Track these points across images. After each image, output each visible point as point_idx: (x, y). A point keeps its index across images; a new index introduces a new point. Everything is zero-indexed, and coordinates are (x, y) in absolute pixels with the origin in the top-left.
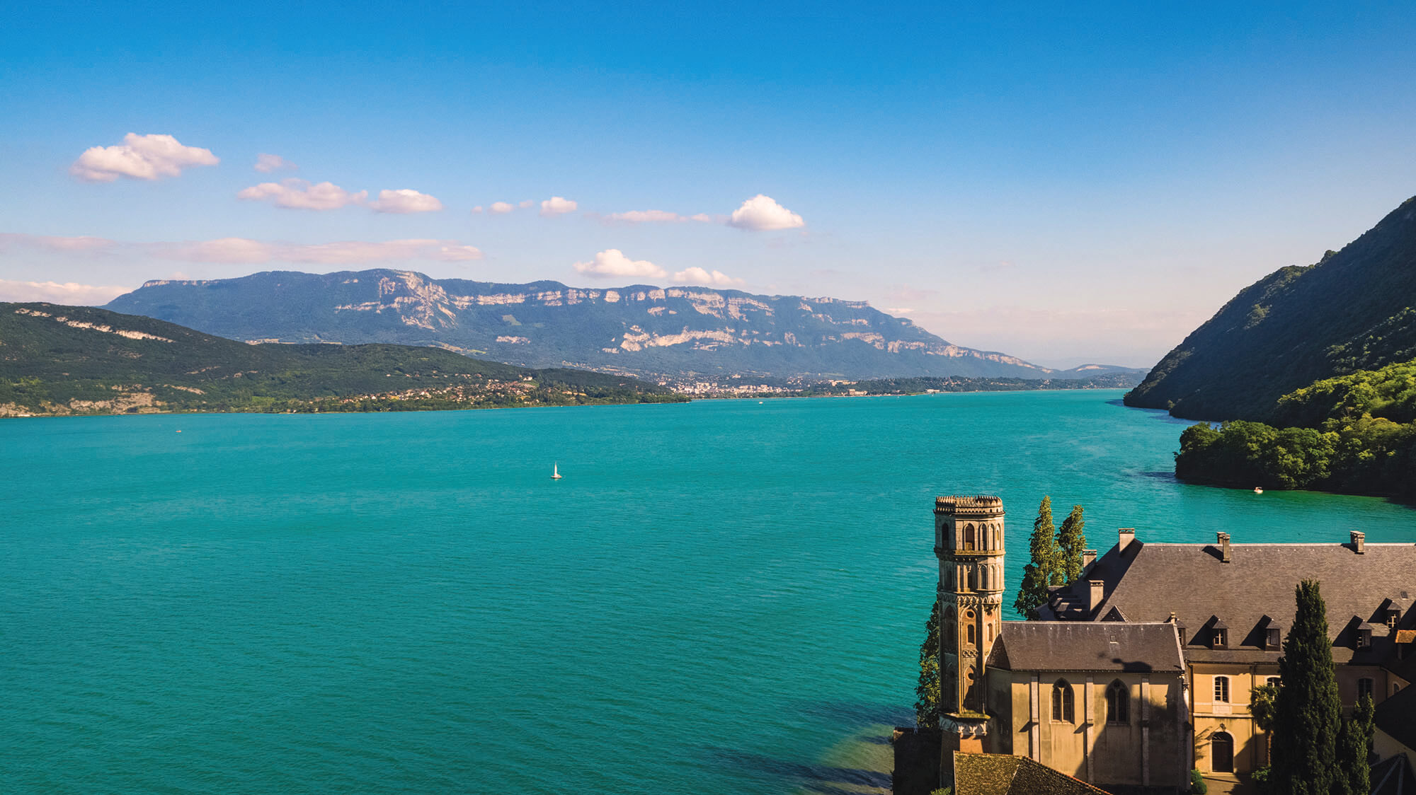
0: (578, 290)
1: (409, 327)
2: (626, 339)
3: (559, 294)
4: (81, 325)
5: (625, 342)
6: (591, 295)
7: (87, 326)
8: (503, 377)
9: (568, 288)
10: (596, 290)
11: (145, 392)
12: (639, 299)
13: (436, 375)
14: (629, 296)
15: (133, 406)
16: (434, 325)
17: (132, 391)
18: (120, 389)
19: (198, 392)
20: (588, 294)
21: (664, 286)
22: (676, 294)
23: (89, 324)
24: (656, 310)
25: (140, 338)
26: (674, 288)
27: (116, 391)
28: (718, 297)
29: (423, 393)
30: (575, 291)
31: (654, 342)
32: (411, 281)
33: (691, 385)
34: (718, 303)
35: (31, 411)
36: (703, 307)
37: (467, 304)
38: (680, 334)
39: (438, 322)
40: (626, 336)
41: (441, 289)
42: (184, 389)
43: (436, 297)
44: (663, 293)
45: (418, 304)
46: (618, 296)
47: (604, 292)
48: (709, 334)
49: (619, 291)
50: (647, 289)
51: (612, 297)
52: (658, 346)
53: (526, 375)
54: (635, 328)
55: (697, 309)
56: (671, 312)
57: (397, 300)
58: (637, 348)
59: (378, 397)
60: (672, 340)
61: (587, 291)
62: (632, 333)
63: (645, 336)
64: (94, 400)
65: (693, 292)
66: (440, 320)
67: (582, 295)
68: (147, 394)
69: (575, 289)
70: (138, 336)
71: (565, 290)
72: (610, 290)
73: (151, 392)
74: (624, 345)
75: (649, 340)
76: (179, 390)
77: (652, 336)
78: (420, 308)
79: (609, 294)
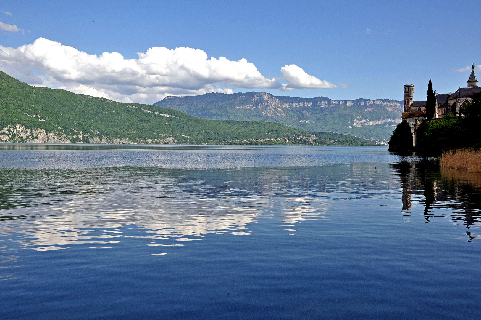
0: (335, 101)
1: (264, 116)
2: (355, 122)
3: (327, 103)
4: (149, 111)
5: (354, 123)
6: (340, 103)
7: (150, 112)
8: (303, 135)
9: (331, 100)
10: (342, 101)
11: (170, 136)
12: (361, 105)
13: (277, 133)
14: (357, 103)
15: (166, 142)
16: (275, 115)
17: (166, 136)
18: (162, 135)
19: (189, 137)
20: (339, 103)
21: (372, 99)
22: (378, 102)
23: (151, 111)
24: (369, 110)
25: (168, 117)
26: (377, 100)
27: (161, 136)
28: (398, 104)
29: (273, 139)
30: (333, 101)
31: (367, 123)
32: (266, 97)
33: (384, 141)
34: (397, 106)
35: (133, 142)
36: (390, 108)
37: (288, 106)
38: (379, 120)
39: (276, 114)
40: (355, 121)
41: (277, 100)
42: (184, 136)
43: (275, 103)
44: (372, 102)
45: (268, 106)
46: (352, 103)
47: (346, 102)
48: (393, 120)
49: (353, 101)
50: (365, 100)
51: (349, 104)
52: (369, 125)
53: (313, 134)
54: (359, 117)
55: (388, 109)
56: (375, 110)
57: (260, 104)
58: (360, 126)
59: (256, 140)
60: (376, 123)
61: (339, 101)
62: (358, 119)
63: (364, 121)
64: (154, 139)
65: (386, 101)
66: (277, 113)
67: (336, 103)
68: (171, 137)
69: (334, 100)
70: (168, 116)
71: (329, 101)
72: (349, 100)
73: (173, 137)
74: (354, 125)
75: (365, 122)
76: (182, 136)
77: (367, 121)
78: (269, 108)
79: (348, 102)
